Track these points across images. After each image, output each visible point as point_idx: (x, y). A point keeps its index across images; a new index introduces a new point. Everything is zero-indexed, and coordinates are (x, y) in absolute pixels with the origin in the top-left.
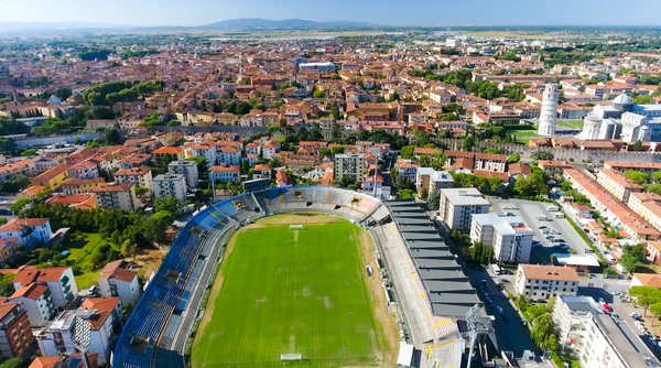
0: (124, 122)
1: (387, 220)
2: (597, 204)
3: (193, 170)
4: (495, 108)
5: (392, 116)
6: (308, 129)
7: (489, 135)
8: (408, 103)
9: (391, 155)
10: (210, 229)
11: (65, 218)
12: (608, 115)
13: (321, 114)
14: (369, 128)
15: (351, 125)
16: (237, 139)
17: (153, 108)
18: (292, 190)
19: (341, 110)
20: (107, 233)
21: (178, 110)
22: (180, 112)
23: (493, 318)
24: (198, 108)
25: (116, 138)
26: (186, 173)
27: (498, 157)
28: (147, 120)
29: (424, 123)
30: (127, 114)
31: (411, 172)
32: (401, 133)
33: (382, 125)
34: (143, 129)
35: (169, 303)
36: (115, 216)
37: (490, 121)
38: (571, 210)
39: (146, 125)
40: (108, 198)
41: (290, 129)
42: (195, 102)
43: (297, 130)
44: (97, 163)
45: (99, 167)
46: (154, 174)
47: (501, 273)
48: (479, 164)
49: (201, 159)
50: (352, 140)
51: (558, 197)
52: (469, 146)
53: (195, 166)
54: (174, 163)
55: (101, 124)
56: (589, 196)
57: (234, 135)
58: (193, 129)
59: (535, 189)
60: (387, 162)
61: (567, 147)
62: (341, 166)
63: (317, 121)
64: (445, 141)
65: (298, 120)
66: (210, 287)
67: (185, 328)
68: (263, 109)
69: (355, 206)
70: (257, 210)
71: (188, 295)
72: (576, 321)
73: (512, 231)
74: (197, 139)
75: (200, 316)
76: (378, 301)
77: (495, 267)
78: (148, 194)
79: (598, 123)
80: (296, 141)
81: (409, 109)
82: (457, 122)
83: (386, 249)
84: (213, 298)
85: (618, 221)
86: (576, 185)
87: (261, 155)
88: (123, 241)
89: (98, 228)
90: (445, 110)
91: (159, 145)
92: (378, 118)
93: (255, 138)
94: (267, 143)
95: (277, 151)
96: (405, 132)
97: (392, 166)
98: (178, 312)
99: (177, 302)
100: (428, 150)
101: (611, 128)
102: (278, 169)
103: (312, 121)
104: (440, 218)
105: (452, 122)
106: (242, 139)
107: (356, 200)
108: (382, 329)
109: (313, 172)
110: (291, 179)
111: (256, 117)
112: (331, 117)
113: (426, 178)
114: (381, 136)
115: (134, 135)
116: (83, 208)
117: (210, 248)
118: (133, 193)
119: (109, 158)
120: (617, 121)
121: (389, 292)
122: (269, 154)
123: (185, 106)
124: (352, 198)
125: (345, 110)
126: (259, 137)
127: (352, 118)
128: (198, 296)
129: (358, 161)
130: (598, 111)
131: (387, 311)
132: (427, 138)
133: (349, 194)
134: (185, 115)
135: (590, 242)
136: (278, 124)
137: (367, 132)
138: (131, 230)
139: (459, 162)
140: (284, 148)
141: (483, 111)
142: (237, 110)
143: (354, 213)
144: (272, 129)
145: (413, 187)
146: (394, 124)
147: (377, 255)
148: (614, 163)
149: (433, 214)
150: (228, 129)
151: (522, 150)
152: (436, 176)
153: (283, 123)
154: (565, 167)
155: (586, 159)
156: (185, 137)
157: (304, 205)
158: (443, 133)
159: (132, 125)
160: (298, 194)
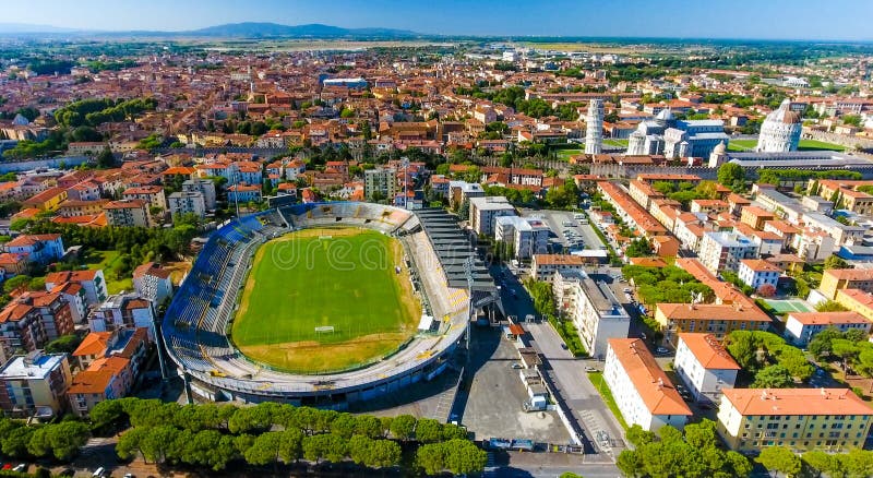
0: (115, 144)
1: (418, 229)
2: (621, 211)
3: (211, 188)
4: (542, 127)
5: (430, 135)
6: (337, 150)
7: (532, 153)
8: (449, 123)
9: (426, 174)
10: (236, 242)
11: (76, 236)
12: (651, 131)
13: (349, 134)
14: (404, 148)
15: (384, 145)
16: (255, 159)
17: (148, 129)
18: (319, 206)
19: (374, 130)
20: (125, 249)
21: (180, 132)
22: (184, 134)
23: (499, 287)
24: (205, 129)
25: (110, 161)
26: (203, 190)
27: (535, 172)
28: (145, 142)
29: (465, 142)
30: (118, 136)
31: (444, 186)
32: (437, 152)
33: (418, 143)
34: (142, 151)
35: (204, 298)
36: (132, 232)
37: (534, 140)
38: (596, 217)
39: (144, 148)
40: (122, 216)
41: (316, 150)
42: (200, 123)
43: (324, 150)
44: (99, 183)
45: (101, 189)
46: (167, 194)
47: (519, 266)
48: (516, 180)
49: (218, 178)
50: (384, 160)
51: (588, 207)
52: (509, 162)
53: (213, 185)
54: (187, 182)
55: (87, 147)
56: (615, 205)
57: (252, 155)
58: (202, 151)
59: (565, 200)
60: (422, 180)
61: (606, 162)
62: (371, 181)
63: (346, 141)
64: (484, 159)
65: (324, 140)
66: (242, 287)
67: (223, 316)
68: (283, 129)
69: (386, 219)
70: (284, 225)
71: (222, 294)
72: (567, 287)
73: (529, 228)
74: (209, 161)
75: (236, 308)
76: (405, 291)
77: (515, 262)
78: (161, 214)
79: (641, 140)
80: (322, 162)
81: (448, 128)
82: (500, 141)
83: (415, 253)
84: (246, 296)
85: (635, 223)
86: (606, 196)
87: (284, 177)
88: (146, 253)
89: (113, 245)
90: (488, 129)
91: (165, 167)
92: (415, 137)
93: (275, 159)
94: (289, 163)
95: (302, 172)
96: (442, 151)
97: (427, 183)
98: (214, 305)
99: (211, 298)
100: (464, 167)
101: (654, 144)
102: (304, 189)
103: (339, 141)
104: (470, 227)
105: (494, 141)
106: (262, 160)
107: (386, 214)
108: (407, 310)
109: (342, 191)
110: (319, 197)
111: (276, 139)
112: (362, 137)
113: (458, 190)
114: (415, 154)
115: (131, 159)
116: (94, 227)
117: (239, 257)
118: (148, 211)
119: (111, 179)
120: (660, 137)
121: (416, 285)
122: (293, 175)
123: (188, 127)
124: (382, 211)
125: (377, 130)
126: (280, 158)
127: (386, 138)
128: (232, 294)
129: (389, 177)
130: (642, 127)
131: (412, 298)
132: (464, 155)
133: (379, 208)
134: (189, 137)
135: (606, 241)
136: (301, 144)
137: (400, 151)
138: (153, 243)
139: (494, 177)
140: (309, 167)
141: (529, 129)
142: (252, 131)
143: (384, 226)
144: (295, 150)
145: (446, 202)
146: (432, 143)
147: (405, 258)
148: (646, 175)
149: (463, 225)
150: (243, 150)
151: (561, 167)
152: (466, 187)
153: (308, 143)
154: (599, 181)
155: (623, 174)
156: (195, 159)
157: (334, 220)
158: (482, 151)
159: (127, 147)
160: (326, 209)
